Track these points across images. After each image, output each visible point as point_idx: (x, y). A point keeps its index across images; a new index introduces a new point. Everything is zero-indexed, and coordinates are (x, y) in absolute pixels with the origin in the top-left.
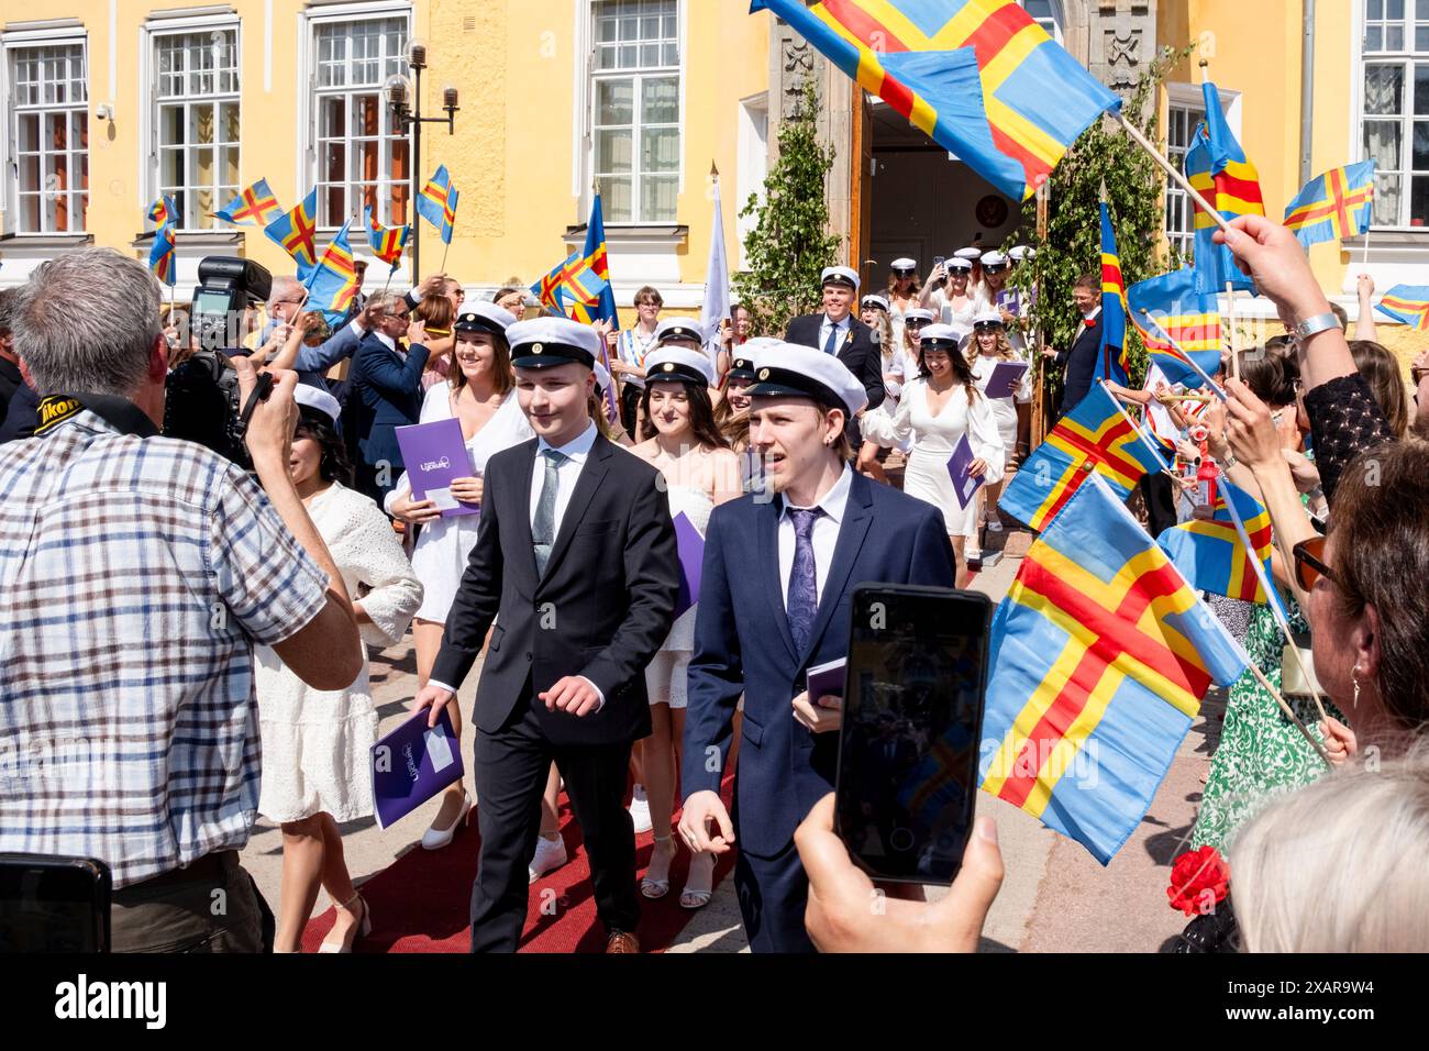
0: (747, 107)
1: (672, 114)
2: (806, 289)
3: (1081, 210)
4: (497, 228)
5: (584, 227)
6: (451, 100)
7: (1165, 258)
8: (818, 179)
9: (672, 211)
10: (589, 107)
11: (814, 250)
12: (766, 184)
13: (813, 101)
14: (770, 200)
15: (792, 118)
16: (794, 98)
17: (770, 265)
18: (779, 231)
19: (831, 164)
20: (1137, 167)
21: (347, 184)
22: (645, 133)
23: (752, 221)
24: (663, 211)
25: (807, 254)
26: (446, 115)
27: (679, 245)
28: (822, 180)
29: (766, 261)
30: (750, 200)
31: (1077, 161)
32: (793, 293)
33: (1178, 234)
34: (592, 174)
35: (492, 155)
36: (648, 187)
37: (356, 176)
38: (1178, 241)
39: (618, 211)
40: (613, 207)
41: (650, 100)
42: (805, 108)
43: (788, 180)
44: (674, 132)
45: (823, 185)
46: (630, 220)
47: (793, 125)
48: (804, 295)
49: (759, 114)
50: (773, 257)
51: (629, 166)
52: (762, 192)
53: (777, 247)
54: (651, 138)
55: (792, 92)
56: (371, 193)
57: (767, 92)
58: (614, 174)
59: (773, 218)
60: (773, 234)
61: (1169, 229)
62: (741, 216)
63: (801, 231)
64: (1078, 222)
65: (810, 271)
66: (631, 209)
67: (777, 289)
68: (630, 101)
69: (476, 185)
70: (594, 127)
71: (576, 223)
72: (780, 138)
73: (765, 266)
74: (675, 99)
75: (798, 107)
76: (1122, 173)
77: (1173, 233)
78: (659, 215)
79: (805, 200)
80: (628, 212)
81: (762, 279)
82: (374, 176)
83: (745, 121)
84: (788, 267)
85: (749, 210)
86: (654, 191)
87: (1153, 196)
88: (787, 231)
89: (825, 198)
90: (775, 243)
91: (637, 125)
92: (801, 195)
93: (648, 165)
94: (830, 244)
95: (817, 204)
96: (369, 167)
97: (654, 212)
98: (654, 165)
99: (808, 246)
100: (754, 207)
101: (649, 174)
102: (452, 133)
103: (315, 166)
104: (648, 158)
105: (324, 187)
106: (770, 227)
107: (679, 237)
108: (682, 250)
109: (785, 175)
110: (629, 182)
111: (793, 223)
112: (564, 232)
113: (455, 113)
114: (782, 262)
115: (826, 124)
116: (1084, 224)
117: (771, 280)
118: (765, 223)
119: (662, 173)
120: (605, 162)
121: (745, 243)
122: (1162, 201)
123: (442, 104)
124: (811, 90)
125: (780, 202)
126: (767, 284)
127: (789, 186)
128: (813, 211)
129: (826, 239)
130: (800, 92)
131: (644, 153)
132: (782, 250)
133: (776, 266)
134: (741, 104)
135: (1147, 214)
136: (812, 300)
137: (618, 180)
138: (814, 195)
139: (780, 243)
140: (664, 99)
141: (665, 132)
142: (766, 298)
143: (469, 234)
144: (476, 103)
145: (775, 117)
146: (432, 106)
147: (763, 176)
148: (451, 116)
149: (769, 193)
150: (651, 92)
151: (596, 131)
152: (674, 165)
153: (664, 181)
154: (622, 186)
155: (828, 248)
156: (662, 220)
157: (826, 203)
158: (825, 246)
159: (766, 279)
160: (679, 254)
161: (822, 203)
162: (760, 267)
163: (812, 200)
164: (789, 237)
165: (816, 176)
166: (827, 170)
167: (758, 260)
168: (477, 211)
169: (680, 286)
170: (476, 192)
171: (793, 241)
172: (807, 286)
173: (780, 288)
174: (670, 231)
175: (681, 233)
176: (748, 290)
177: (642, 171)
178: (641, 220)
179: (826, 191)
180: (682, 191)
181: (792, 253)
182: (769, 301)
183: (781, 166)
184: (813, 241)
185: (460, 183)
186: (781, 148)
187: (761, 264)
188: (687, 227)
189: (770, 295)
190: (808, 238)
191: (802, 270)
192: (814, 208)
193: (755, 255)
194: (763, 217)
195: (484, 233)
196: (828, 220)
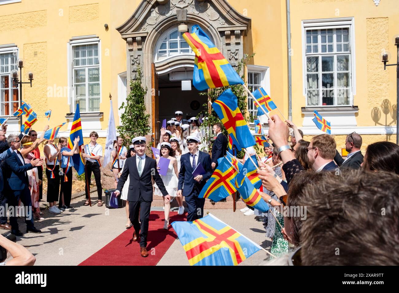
0: (120, 76)
1: (97, 79)
2: (140, 131)
5: (72, 114)
6: (31, 77)
7: (248, 118)
8: (142, 97)
9: (98, 108)
10: (72, 78)
11: (142, 119)
12: (127, 99)
13: (140, 74)
14: (128, 104)
15: (134, 79)
16: (134, 74)
17: (129, 124)
18: (131, 113)
19: (146, 93)
20: (238, 91)
22: (89, 85)
23: (123, 111)
24: (96, 108)
25: (140, 120)
26: (29, 81)
27: (101, 118)
28: (144, 98)
29: (128, 123)
30: (122, 104)
31: (220, 89)
32: (136, 132)
33: (252, 110)
34: (74, 98)
35: (44, 93)
36: (91, 101)
37: (2, 100)
38: (252, 112)
39: (82, 109)
41: (90, 75)
42: (138, 76)
43: (133, 98)
44: (98, 84)
45: (144, 99)
46: (85, 111)
47: (134, 81)
48: (139, 133)
49: (124, 78)
50: (130, 121)
51: (85, 95)
52: (125, 101)
53: (131, 118)
54: (91, 86)
55: (134, 71)
56: (7, 105)
57: (126, 71)
58: (80, 98)
59: (129, 109)
60: (129, 114)
61: (249, 109)
62: (119, 109)
63: (138, 113)
65: (141, 125)
66: (86, 109)
67: (131, 131)
68: (85, 75)
69: (39, 102)
70: (74, 84)
71: (69, 113)
72: (130, 85)
74: (98, 74)
75: (136, 76)
76: (234, 92)
77: (250, 110)
78: (94, 110)
79: (139, 104)
80: (85, 109)
81: (126, 128)
82: (8, 100)
83: (120, 81)
84: (134, 124)
85: (122, 107)
86: (93, 102)
87: (244, 99)
88: (134, 114)
89: (145, 103)
90: (130, 117)
91: (87, 82)
92: (138, 102)
93: (90, 94)
94: (147, 117)
95: (142, 105)
96: (6, 97)
97: (92, 108)
98: (92, 94)
99: (140, 118)
100: (123, 106)
101: (91, 97)
102: (31, 86)
104: (90, 92)
106: (128, 112)
108: (102, 120)
109: (133, 96)
110: (85, 100)
111: (135, 111)
112: (66, 115)
113: (32, 81)
114: (132, 123)
115: (144, 81)
117: (129, 128)
118: (127, 111)
119: (95, 97)
120: (78, 93)
121: (121, 117)
122: (247, 100)
123: (28, 78)
124: (140, 71)
125: (131, 105)
126: (128, 129)
127: (134, 99)
128: (141, 107)
129: (145, 115)
130: (136, 72)
131: (89, 91)
132: (132, 119)
133: (130, 124)
134: (118, 76)
135: (242, 105)
136: (142, 134)
137: (82, 99)
138: (141, 102)
139: (132, 117)
140: (95, 75)
141: (95, 84)
144: (38, 77)
145: (129, 79)
146: (25, 78)
147: (126, 97)
148: (31, 81)
149: (128, 102)
150: (91, 72)
151: (75, 85)
152: (99, 94)
153: (95, 99)
154: (83, 101)
155: (146, 118)
156: (95, 111)
157: (145, 105)
158: (145, 117)
159: (128, 128)
160: (101, 121)
161: (144, 104)
162: (126, 124)
163: (141, 104)
164: (134, 115)
165: (142, 96)
166: (145, 95)
167: (125, 122)
168: (39, 110)
169: (101, 131)
170: (39, 104)
171: (135, 116)
172: (140, 130)
173: (132, 131)
174: (98, 114)
175: (101, 115)
176: (122, 131)
177: (89, 96)
178: (89, 111)
179: (145, 101)
180: (101, 102)
181: (135, 120)
182: (129, 135)
183: (131, 94)
184: (142, 116)
185: (34, 101)
186: (131, 88)
187: (126, 123)
188: (103, 113)
189: (129, 133)
190: (140, 115)
191: (139, 125)
192: (141, 106)
193: (124, 121)
194: (126, 109)
195: (41, 116)
196: (146, 109)
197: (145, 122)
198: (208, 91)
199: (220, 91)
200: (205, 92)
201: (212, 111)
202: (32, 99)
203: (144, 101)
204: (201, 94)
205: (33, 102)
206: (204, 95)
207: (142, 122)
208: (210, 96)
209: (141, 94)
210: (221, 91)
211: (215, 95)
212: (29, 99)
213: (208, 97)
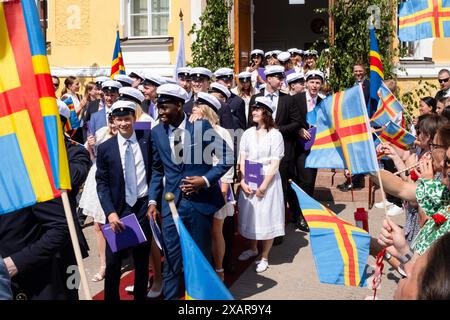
5: (127, 39)
8: (224, 16)
9: (167, 31)
11: (223, 51)
12: (201, 19)
14: (202, 27)
17: (203, 58)
18: (207, 42)
19: (230, 8)
23: (194, 37)
24: (163, 31)
25: (220, 53)
27: (170, 47)
30: (192, 27)
34: (130, 14)
36: (156, 20)
39: (143, 31)
40: (140, 29)
43: (210, 17)
45: (227, 19)
46: (147, 35)
50: (205, 54)
51: (146, 10)
52: (198, 23)
53: (206, 49)
58: (140, 14)
59: (204, 35)
60: (204, 43)
62: (189, 34)
64: (351, 34)
71: (122, 37)
78: (161, 33)
79: (219, 27)
80: (146, 31)
85: (192, 32)
86: (159, 21)
92: (217, 24)
93: (156, 9)
95: (224, 28)
97: (159, 31)
98: (159, 9)
99: (221, 48)
100: (195, 30)
101: (156, 13)
104: (155, 6)
106: (203, 40)
109: (209, 14)
110: (146, 17)
111: (213, 38)
114: (208, 57)
118: (200, 38)
119: (162, 13)
120: (136, 7)
121: (191, 48)
122: (394, 22)
125: (207, 28)
127: (211, 20)
128: (223, 32)
129: (229, 45)
131: (153, 3)
132: (208, 51)
135: (385, 28)
137: (142, 17)
138: (223, 24)
147: (199, 15)
149: (202, 24)
152: (167, 9)
153: (163, 16)
154: (144, 19)
156: (163, 35)
158: (229, 48)
160: (169, 51)
161: (227, 27)
164: (211, 44)
166: (229, 12)
171: (213, 46)
174: (165, 40)
175: (170, 41)
177: (152, 12)
178: (152, 35)
179: (228, 22)
180: (170, 21)
181: (214, 52)
183: (207, 10)
184: (223, 46)
186: (207, 1)
187: (199, 57)
188: (173, 38)
190: (220, 45)
193: (196, 54)
194: (199, 35)
196: (230, 36)
197: (228, 56)
198: (329, 5)
199: (349, 6)
200: (324, 8)
201: (336, 39)
204: (318, 10)
206: (323, 12)
207: (224, 55)
209: (223, 10)
211: (341, 12)
213: (328, 16)
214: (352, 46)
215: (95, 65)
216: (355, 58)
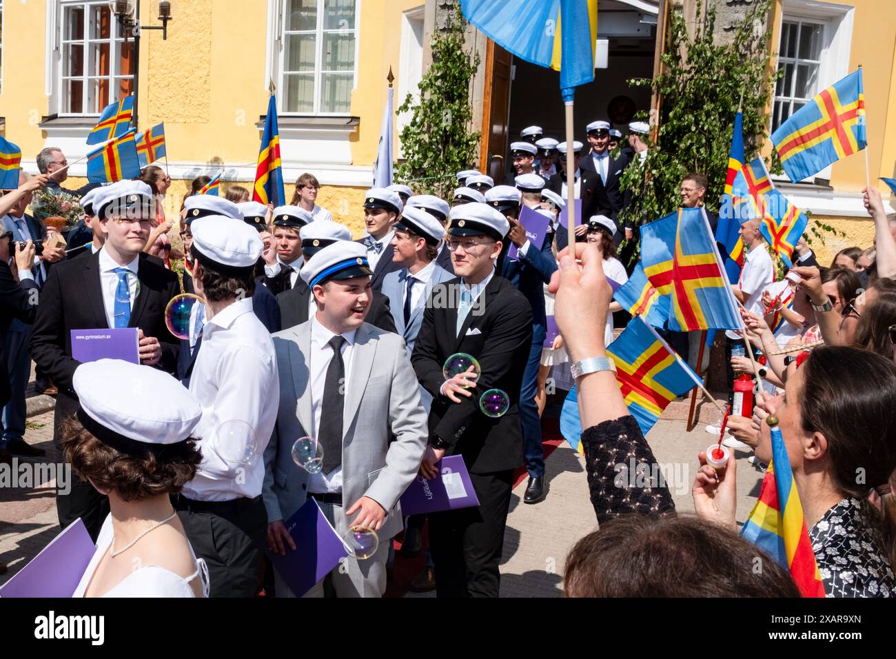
0: (409, 18)
1: (349, 22)
3: (690, 116)
4: (202, 116)
6: (165, 11)
7: (766, 160)
8: (464, 82)
9: (347, 104)
10: (281, 16)
11: (457, 144)
12: (420, 86)
13: (462, 15)
14: (423, 100)
15: (444, 30)
16: (445, 13)
17: (420, 156)
18: (429, 127)
19: (475, 70)
20: (746, 77)
21: (85, 78)
22: (327, 37)
23: (406, 119)
24: (340, 104)
25: (451, 148)
26: (161, 24)
27: (352, 133)
28: (467, 83)
29: (418, 153)
30: (406, 99)
31: (689, 72)
32: (439, 181)
34: (282, 72)
35: (200, 55)
36: (328, 83)
37: (92, 72)
39: (304, 102)
40: (299, 99)
41: (331, 10)
42: (455, 21)
43: (439, 83)
44: (351, 37)
45: (468, 88)
47: (444, 36)
48: (447, 183)
49: (418, 24)
50: (424, 149)
51: (312, 65)
52: (416, 92)
53: (427, 141)
54: (333, 42)
55: (444, 7)
56: (105, 86)
57: (424, 6)
58: (301, 72)
59: (425, 115)
60: (424, 129)
62: (398, 113)
63: (448, 128)
64: (688, 127)
65: (453, 162)
66: (315, 104)
67: (426, 176)
68: (315, 10)
69: (187, 80)
70: (284, 32)
72: (433, 47)
73: (416, 157)
75: (449, 20)
78: (337, 107)
80: (311, 104)
81: (413, 167)
82: (107, 72)
83: (407, 30)
84: (436, 158)
85: (405, 108)
86: (333, 86)
87: (761, 103)
88: (436, 129)
89: (470, 99)
90: (426, 137)
91: (320, 30)
92: (450, 97)
93: (329, 64)
94: (472, 140)
95: (461, 104)
96: (103, 63)
97: (332, 104)
98: (334, 64)
99: (453, 140)
100: (409, 105)
101: (329, 72)
102: (166, 38)
103: (60, 63)
104: (329, 58)
105: (67, 80)
106: (422, 123)
107: (352, 127)
108: (354, 137)
109: (437, 78)
110: (311, 78)
112: (258, 120)
113: (169, 22)
114: (430, 154)
115: (473, 35)
116: (693, 129)
117: (420, 168)
119: (340, 71)
120: (294, 60)
121: (400, 137)
122: (769, 107)
123: (157, 14)
124: (460, 5)
125: (432, 103)
126: (417, 171)
127: (439, 88)
129: (469, 134)
130: (450, 7)
131: (325, 54)
132: (431, 143)
133: (425, 157)
134: (404, 16)
135: (752, 121)
137: (304, 77)
138: (460, 97)
139: (430, 138)
140: (344, 9)
141: (343, 37)
142: (417, 184)
143: (181, 120)
145: (429, 28)
147: (419, 79)
148: (165, 24)
149: (423, 95)
150: (332, 3)
151: (286, 35)
152: (350, 65)
153: (341, 77)
154: (307, 82)
155: (470, 143)
156: (339, 111)
157: (470, 104)
158: (468, 141)
159: (417, 167)
160: (351, 140)
161: (467, 104)
162: (413, 157)
163: (457, 101)
164: (437, 132)
165: (462, 80)
166: (472, 76)
167: (410, 151)
168: (187, 101)
169: (351, 167)
170: (186, 86)
171: (440, 136)
172: (450, 175)
173: (428, 176)
174: (345, 121)
175: (354, 123)
176: (402, 177)
177: (323, 69)
178: (321, 111)
179: (470, 94)
180: (355, 86)
181: (440, 146)
182: (418, 187)
183: (433, 71)
184: (457, 136)
185: (174, 78)
186: (434, 56)
187: (414, 154)
188: (359, 118)
189: (419, 181)
190: (453, 135)
191: (447, 161)
192: (460, 108)
193: (409, 148)
194: (416, 115)
195: (193, 120)
196: (471, 118)
197: (465, 155)
198: (654, 76)
199: (689, 76)
200: (644, 77)
201: (660, 134)
202: (170, 72)
203: (467, 93)
204: (633, 81)
205: (171, 79)
206: (642, 84)
207: (459, 153)
208: (658, 92)
209: (462, 72)
210: (693, 76)
211: (674, 87)
212: (162, 71)
213: (651, 93)
214: (688, 149)
215: (216, 160)
216: (691, 170)
